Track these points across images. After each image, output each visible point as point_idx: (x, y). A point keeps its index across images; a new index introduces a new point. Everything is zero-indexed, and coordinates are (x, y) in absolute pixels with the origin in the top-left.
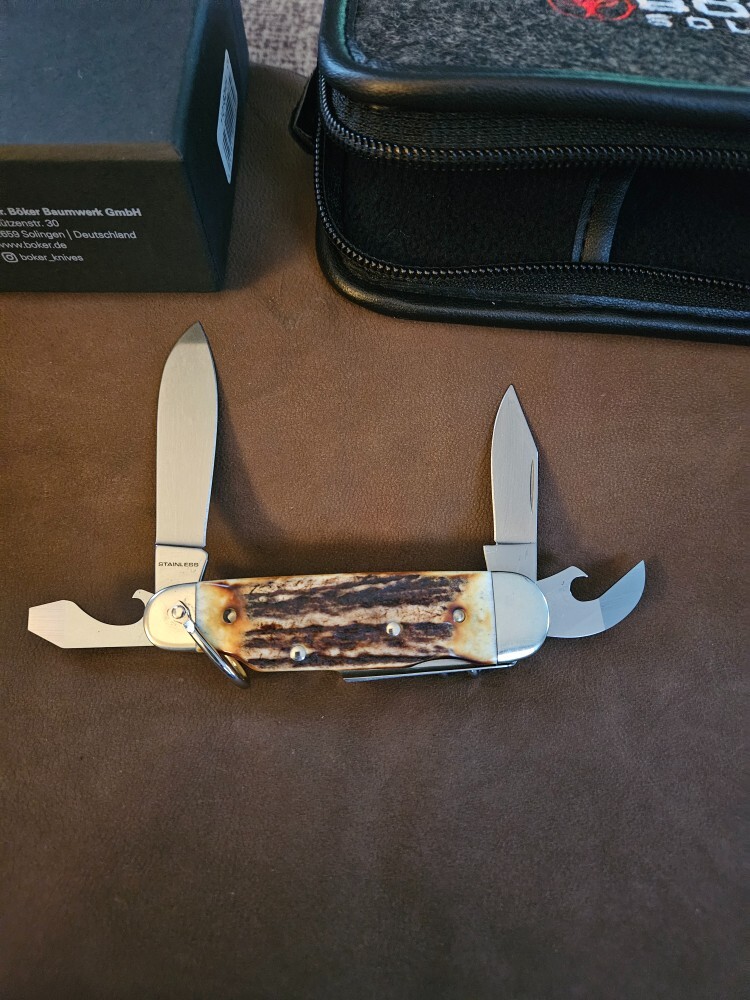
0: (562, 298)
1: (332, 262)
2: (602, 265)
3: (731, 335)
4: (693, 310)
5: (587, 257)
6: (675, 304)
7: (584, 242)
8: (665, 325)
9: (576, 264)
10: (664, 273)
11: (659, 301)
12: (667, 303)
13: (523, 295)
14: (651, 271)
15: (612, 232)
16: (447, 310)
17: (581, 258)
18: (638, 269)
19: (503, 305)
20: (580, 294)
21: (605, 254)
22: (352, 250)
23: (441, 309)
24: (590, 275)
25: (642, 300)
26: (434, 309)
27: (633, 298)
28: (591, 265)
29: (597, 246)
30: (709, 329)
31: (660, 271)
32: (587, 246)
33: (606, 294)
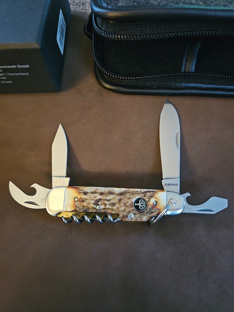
0: (179, 85)
1: (100, 76)
2: (192, 73)
4: (224, 87)
5: (187, 70)
6: (218, 85)
7: (186, 65)
8: (214, 92)
9: (183, 73)
10: (214, 75)
11: (212, 84)
12: (215, 85)
13: (165, 84)
14: (210, 74)
15: (195, 61)
16: (139, 91)
17: (185, 71)
18: (205, 74)
19: (158, 88)
20: (185, 83)
21: (193, 69)
22: (106, 71)
23: (137, 90)
24: (188, 76)
25: (206, 84)
26: (135, 90)
27: (203, 84)
28: (188, 73)
29: (190, 66)
30: (230, 93)
31: (213, 74)
32: (187, 66)
33: (194, 83)
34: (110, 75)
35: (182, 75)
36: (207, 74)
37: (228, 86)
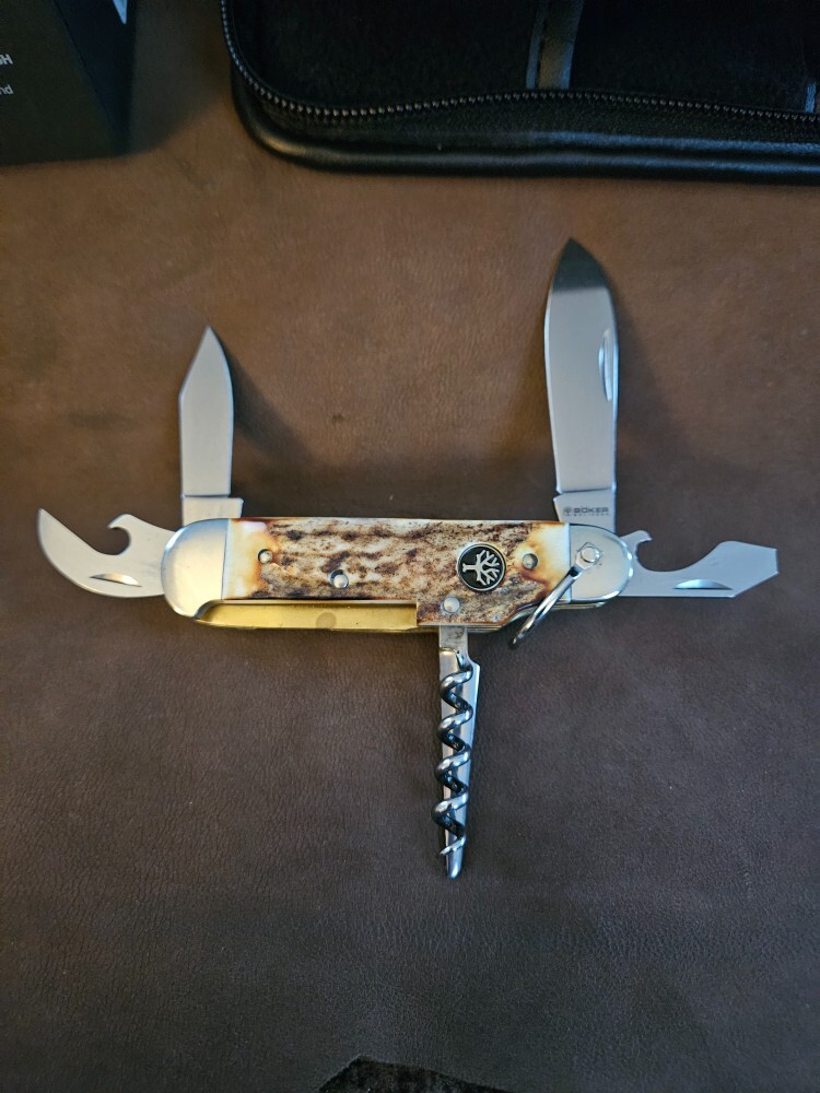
0: (517, 136)
1: (253, 112)
2: (565, 92)
3: (712, 170)
4: (669, 142)
5: (545, 82)
6: (648, 136)
7: (539, 66)
8: (636, 161)
9: (529, 92)
10: (638, 99)
11: (630, 133)
12: (639, 135)
13: (473, 135)
14: (616, 96)
15: (571, 49)
16: (386, 159)
17: (537, 85)
18: (600, 94)
19: (449, 149)
20: (539, 131)
21: (564, 79)
23: (378, 158)
24: (549, 106)
25: (610, 133)
26: (372, 158)
27: (599, 130)
28: (552, 92)
29: (554, 70)
30: (686, 163)
31: (626, 96)
32: (543, 70)
33: (568, 129)
34: (280, 103)
35: (531, 98)
36: (609, 95)
37: (682, 140)
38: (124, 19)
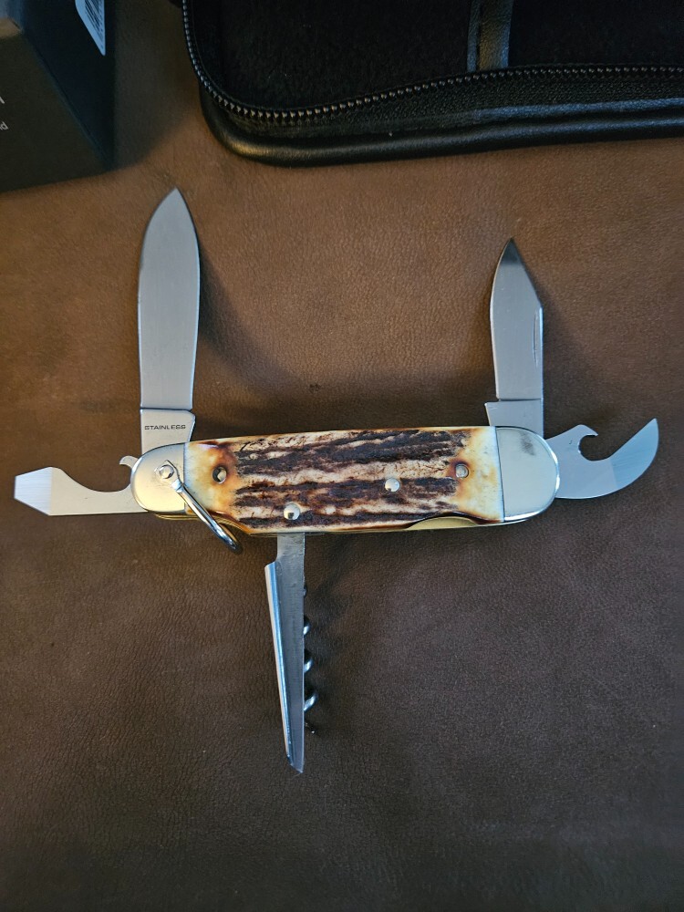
0: (461, 117)
2: (505, 71)
3: (652, 128)
4: (608, 105)
5: (485, 65)
6: (588, 102)
7: (478, 48)
8: (579, 127)
9: (471, 75)
10: (576, 69)
12: (578, 102)
13: (421, 119)
14: (554, 69)
15: (507, 32)
16: (343, 150)
17: (477, 67)
18: (538, 69)
19: (401, 135)
20: (482, 109)
21: (503, 59)
22: (236, 104)
23: (336, 150)
24: (491, 85)
25: (550, 103)
26: (329, 151)
27: (540, 103)
28: (494, 72)
29: (493, 52)
30: (627, 124)
31: (564, 68)
32: (483, 53)
33: (511, 104)
34: (242, 112)
35: (473, 80)
36: (546, 69)
37: (622, 102)
38: (103, 51)
